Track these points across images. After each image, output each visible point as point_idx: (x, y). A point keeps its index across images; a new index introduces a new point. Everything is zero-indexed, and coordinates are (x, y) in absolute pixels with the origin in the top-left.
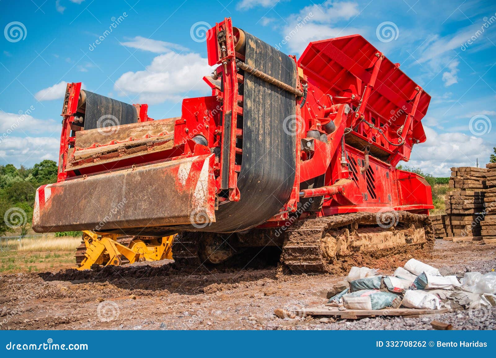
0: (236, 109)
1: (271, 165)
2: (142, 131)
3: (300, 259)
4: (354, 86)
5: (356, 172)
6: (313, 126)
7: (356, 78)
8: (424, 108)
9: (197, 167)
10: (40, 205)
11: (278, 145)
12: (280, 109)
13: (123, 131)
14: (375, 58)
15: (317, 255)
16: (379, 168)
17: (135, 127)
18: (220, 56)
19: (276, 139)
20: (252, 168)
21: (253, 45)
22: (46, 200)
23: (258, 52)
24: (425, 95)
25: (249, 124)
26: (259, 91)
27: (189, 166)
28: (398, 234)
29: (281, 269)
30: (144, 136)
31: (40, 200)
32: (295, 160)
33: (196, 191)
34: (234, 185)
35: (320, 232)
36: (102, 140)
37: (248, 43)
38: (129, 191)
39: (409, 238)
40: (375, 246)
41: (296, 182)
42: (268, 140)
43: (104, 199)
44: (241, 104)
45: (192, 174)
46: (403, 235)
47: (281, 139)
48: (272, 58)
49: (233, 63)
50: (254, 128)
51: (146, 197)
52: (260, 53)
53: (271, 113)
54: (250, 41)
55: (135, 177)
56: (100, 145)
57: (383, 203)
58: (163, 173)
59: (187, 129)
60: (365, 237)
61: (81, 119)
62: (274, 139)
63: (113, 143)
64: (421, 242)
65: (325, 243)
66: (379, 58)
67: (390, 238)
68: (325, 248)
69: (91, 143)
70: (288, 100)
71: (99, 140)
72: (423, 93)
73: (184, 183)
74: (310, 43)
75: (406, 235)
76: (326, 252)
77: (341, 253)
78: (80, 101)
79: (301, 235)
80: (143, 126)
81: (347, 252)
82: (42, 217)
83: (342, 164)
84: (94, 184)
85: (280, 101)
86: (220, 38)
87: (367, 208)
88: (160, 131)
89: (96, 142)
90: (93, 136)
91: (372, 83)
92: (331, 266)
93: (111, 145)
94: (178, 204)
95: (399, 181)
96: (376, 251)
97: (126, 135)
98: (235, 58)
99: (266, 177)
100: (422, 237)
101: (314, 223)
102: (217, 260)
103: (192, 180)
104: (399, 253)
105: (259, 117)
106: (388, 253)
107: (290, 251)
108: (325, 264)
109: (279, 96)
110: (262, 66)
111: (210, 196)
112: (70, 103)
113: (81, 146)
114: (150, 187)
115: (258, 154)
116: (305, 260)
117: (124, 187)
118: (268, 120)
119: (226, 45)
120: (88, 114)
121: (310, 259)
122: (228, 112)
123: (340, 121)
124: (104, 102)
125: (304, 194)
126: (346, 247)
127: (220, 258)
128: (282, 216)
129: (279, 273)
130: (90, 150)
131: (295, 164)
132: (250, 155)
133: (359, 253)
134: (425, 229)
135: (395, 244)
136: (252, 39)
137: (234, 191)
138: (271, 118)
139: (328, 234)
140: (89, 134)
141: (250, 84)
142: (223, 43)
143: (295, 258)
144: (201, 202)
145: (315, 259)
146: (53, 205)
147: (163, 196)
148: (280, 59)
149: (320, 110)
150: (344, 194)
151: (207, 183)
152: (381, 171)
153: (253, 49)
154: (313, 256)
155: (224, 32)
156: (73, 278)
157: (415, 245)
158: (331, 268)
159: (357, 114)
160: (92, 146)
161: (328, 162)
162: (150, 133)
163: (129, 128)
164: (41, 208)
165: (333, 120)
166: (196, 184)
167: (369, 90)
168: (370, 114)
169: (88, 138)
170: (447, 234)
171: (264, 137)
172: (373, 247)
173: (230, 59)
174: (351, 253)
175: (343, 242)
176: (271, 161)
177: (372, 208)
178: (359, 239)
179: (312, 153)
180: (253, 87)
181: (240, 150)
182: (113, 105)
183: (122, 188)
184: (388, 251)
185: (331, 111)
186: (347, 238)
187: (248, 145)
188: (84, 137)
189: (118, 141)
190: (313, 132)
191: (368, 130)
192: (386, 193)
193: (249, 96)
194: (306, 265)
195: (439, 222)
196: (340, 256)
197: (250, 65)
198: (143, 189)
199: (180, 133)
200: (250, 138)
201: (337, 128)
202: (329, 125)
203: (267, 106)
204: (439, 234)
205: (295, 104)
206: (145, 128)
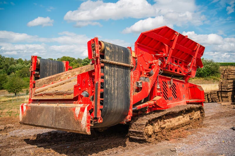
0: (100, 80)
1: (118, 103)
2: (66, 75)
3: (136, 136)
4: (164, 49)
5: (167, 88)
6: (142, 74)
7: (165, 46)
8: (202, 53)
9: (82, 110)
10: (22, 113)
11: (121, 93)
12: (123, 76)
13: (57, 77)
14: (175, 35)
15: (143, 135)
16: (179, 83)
17: (63, 74)
18: (93, 56)
19: (120, 90)
20: (109, 107)
21: (108, 49)
22: (24, 111)
23: (111, 51)
24: (201, 47)
25: (107, 86)
26: (112, 70)
27: (79, 109)
28: (185, 117)
29: (128, 139)
30: (67, 78)
31: (22, 111)
32: (130, 98)
33: (82, 121)
34: (99, 116)
35: (144, 125)
36: (48, 82)
37: (106, 48)
38: (56, 114)
39: (191, 117)
40: (173, 124)
41: (131, 107)
42: (116, 92)
43: (46, 116)
44: (103, 77)
45: (80, 113)
46: (188, 116)
47: (123, 90)
48: (118, 53)
49: (99, 60)
50: (109, 88)
51: (63, 119)
52: (112, 52)
53: (118, 79)
54: (107, 47)
55: (58, 109)
56: (47, 85)
57: (181, 100)
58: (69, 109)
59: (80, 88)
60: (168, 121)
61: (38, 73)
62: (119, 91)
63: (53, 83)
64: (198, 118)
65: (147, 129)
66: (176, 35)
67: (182, 119)
68: (147, 131)
69: (42, 85)
70: (127, 70)
71: (46, 83)
72: (201, 46)
73: (77, 116)
74: (142, 33)
75: (190, 116)
76: (148, 133)
77: (156, 131)
78: (37, 63)
79: (136, 125)
80: (66, 73)
81: (159, 130)
82: (23, 118)
83: (157, 89)
84: (42, 108)
85: (122, 72)
86: (93, 47)
87: (172, 103)
88: (75, 74)
89: (45, 84)
90: (43, 81)
91: (173, 47)
92: (150, 139)
93: (52, 84)
94: (75, 125)
95: (189, 88)
96: (174, 127)
97: (59, 78)
98: (99, 57)
99: (115, 109)
100: (198, 115)
101: (142, 120)
102: (103, 130)
103: (80, 116)
104: (186, 125)
105: (111, 82)
106: (180, 126)
107: (132, 132)
108: (146, 139)
109: (122, 70)
110: (113, 58)
111: (88, 124)
112: (33, 65)
113: (38, 87)
114: (64, 115)
115: (111, 99)
116: (138, 136)
117: (54, 113)
118: (116, 82)
119: (95, 51)
120: (41, 70)
121: (140, 137)
122: (97, 82)
123: (156, 70)
124: (48, 63)
125: (137, 108)
126: (158, 128)
127: (104, 129)
128: (125, 122)
129: (127, 141)
130: (42, 88)
131: (130, 100)
132: (107, 101)
133: (164, 130)
134: (200, 111)
135: (184, 121)
136: (108, 46)
137: (100, 119)
138: (118, 81)
139: (149, 124)
140: (42, 81)
141: (107, 68)
142: (94, 50)
143: (134, 135)
144: (84, 126)
145: (142, 137)
146: (27, 114)
147: (69, 120)
148: (122, 52)
149: (146, 64)
150: (157, 104)
151: (86, 118)
152: (180, 84)
153: (109, 51)
154: (141, 135)
155: (94, 44)
156: (38, 142)
157: (195, 120)
158: (149, 140)
159: (166, 62)
160: (43, 86)
161: (149, 91)
162: (70, 76)
163: (60, 75)
164: (22, 115)
165: (152, 70)
166: (82, 118)
167: (172, 50)
168: (174, 59)
169: (41, 83)
170: (219, 100)
171: (114, 91)
172: (172, 125)
173: (97, 58)
174: (160, 130)
175: (156, 126)
176: (118, 101)
177: (175, 103)
178: (165, 123)
179: (141, 88)
180: (109, 69)
181: (103, 99)
182: (53, 64)
183: (53, 113)
184: (180, 125)
185: (153, 64)
186: (158, 124)
187: (106, 97)
188: (39, 82)
189: (55, 82)
190: (142, 78)
191: (173, 67)
192: (182, 95)
193: (107, 74)
194: (139, 139)
195: (216, 95)
196: (155, 132)
197: (107, 59)
198: (62, 115)
199: (76, 91)
200: (107, 93)
201: (154, 73)
202: (150, 73)
203: (116, 76)
204: (216, 100)
205: (130, 71)
206: (67, 74)
